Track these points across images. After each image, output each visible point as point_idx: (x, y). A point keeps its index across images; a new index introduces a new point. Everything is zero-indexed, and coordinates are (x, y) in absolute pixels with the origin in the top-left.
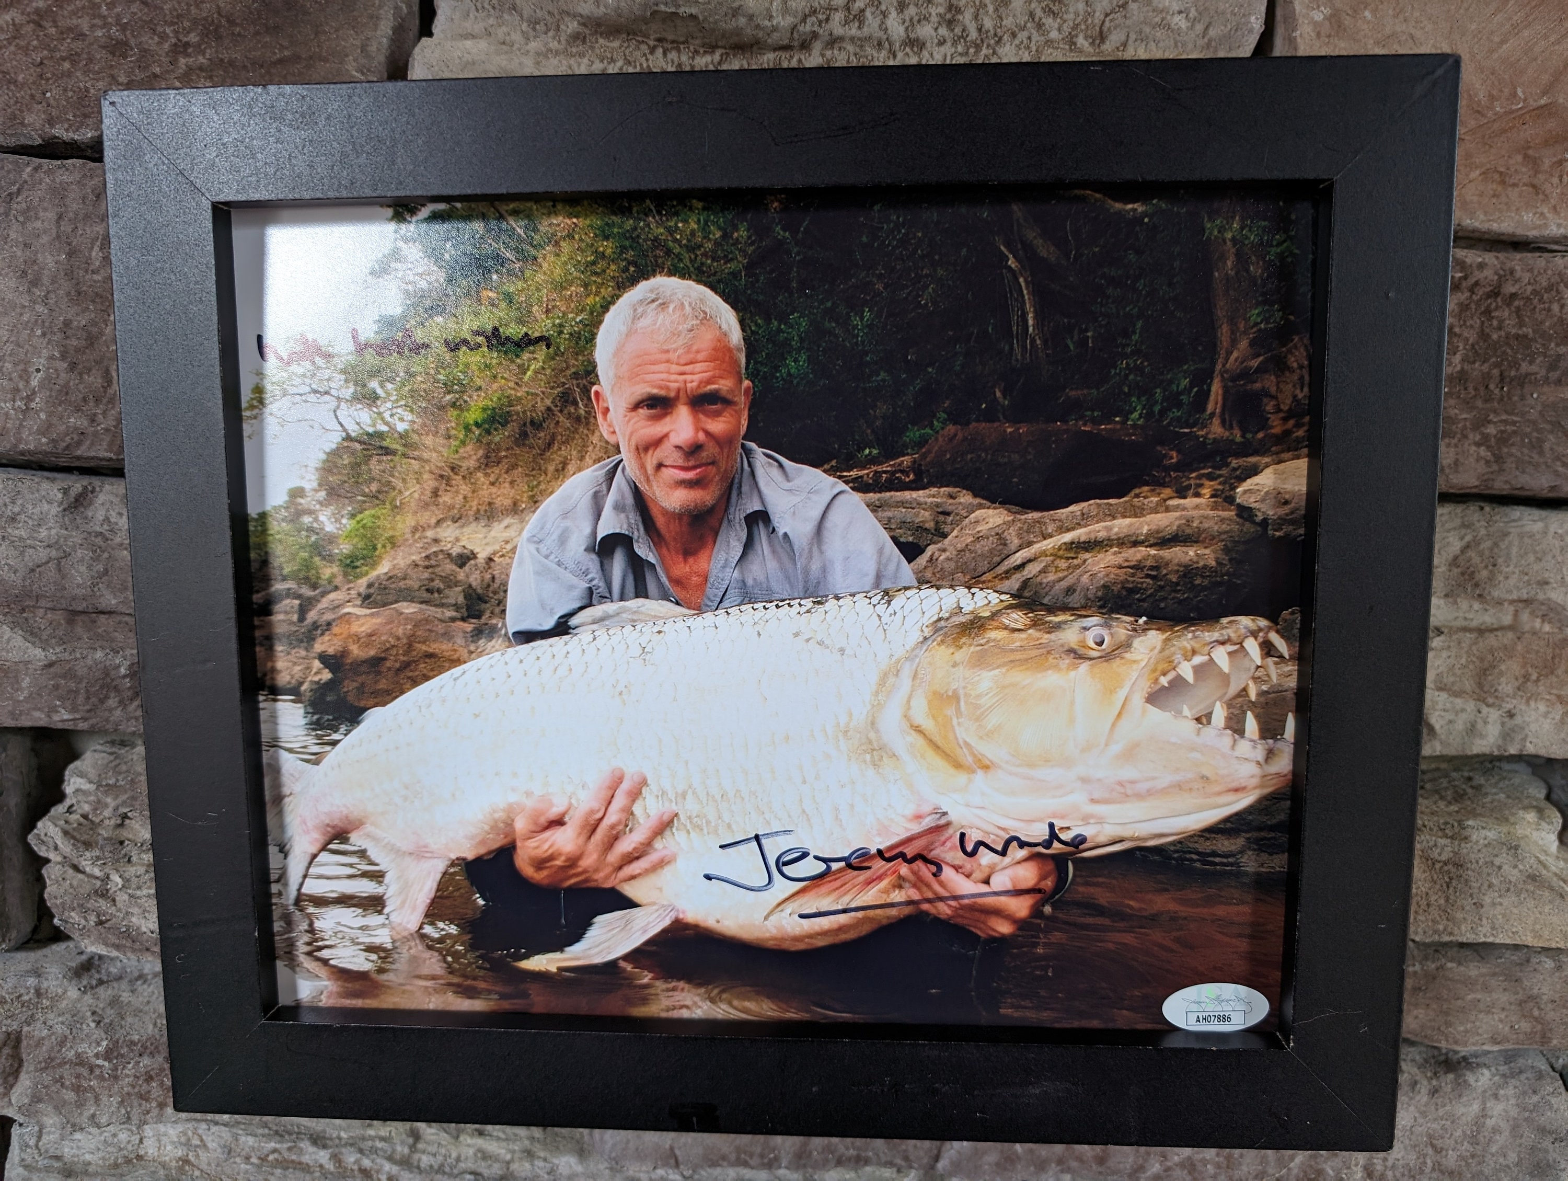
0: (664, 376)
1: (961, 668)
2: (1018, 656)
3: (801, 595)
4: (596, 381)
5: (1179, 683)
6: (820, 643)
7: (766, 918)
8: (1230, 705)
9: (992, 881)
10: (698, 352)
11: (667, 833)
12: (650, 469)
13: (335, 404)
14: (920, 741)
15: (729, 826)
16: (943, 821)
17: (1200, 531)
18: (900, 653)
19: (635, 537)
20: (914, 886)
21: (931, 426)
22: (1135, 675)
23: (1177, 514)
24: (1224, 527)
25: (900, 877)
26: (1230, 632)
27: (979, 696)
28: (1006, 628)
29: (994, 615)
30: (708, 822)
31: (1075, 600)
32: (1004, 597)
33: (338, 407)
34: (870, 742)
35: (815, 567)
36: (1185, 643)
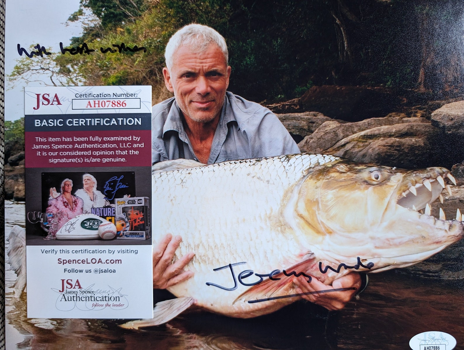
0: (194, 64)
1: (319, 189)
2: (343, 184)
3: (251, 157)
4: (165, 65)
5: (410, 195)
6: (259, 178)
7: (233, 303)
8: (432, 205)
9: (333, 284)
10: (208, 54)
11: (190, 264)
12: (187, 102)
13: (51, 74)
14: (302, 222)
15: (218, 260)
16: (312, 257)
17: (417, 131)
18: (293, 182)
19: (180, 132)
20: (300, 287)
21: (306, 86)
22: (392, 192)
23: (407, 124)
24: (427, 129)
25: (293, 283)
26: (431, 174)
27: (327, 201)
28: (338, 172)
29: (333, 166)
30: (209, 259)
31: (366, 160)
32: (337, 158)
33: (53, 75)
34: (280, 222)
35: (257, 145)
36: (412, 178)
